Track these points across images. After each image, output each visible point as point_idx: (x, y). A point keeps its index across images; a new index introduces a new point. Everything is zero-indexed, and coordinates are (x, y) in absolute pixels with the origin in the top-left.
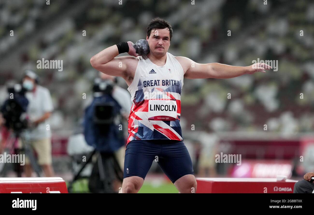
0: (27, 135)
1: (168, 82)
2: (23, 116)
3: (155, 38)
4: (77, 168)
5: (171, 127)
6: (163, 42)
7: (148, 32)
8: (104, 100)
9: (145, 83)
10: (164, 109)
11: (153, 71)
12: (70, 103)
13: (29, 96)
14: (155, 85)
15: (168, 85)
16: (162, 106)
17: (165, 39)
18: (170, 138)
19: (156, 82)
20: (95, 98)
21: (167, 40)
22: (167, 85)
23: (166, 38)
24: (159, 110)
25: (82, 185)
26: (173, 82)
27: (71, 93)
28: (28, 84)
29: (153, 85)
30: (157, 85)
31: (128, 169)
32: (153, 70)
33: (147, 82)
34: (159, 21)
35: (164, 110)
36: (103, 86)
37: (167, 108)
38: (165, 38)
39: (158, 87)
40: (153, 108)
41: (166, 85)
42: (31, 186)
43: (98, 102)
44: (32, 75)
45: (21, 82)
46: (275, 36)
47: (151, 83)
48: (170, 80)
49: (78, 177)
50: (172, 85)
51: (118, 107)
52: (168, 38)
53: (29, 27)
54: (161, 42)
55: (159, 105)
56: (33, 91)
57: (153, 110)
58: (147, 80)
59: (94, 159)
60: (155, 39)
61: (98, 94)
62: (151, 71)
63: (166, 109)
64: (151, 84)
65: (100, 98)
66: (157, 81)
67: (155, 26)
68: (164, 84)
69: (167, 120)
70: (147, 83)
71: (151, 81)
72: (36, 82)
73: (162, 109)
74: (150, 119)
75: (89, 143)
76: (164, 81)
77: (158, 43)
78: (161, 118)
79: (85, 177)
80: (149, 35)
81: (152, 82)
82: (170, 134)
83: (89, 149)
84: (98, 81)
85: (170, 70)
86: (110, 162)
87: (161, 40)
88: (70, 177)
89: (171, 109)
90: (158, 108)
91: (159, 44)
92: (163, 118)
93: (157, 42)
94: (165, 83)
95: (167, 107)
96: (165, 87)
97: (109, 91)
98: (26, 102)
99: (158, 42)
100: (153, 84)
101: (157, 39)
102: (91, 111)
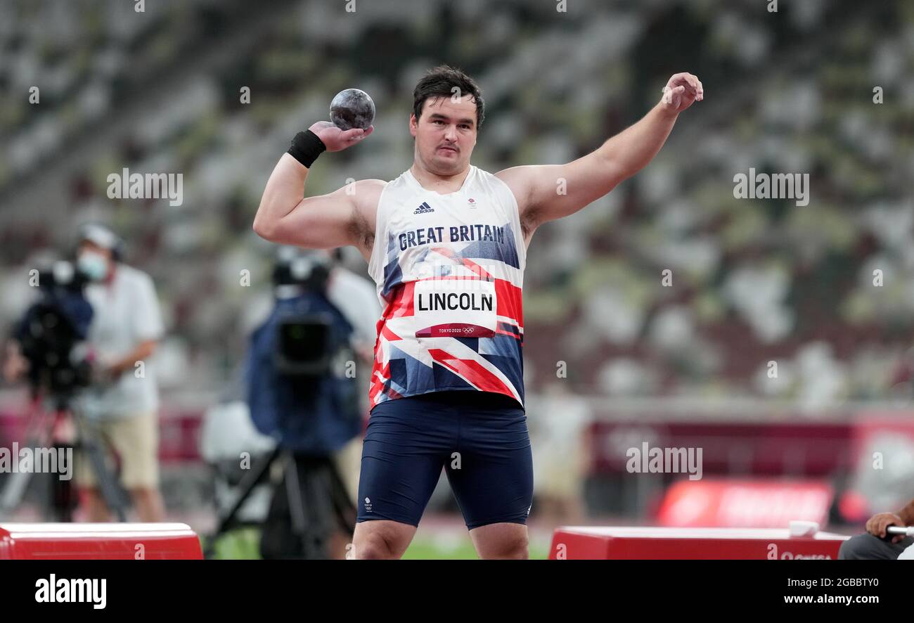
0: (90, 405)
1: (467, 230)
2: (79, 352)
3: (435, 122)
4: (228, 497)
5: (481, 355)
6: (459, 133)
7: (416, 104)
8: (304, 306)
9: (403, 238)
10: (457, 306)
11: (425, 207)
12: (208, 316)
13: (95, 295)
14: (429, 241)
15: (468, 239)
16: (452, 298)
17: (464, 126)
18: (480, 387)
19: (433, 233)
20: (279, 302)
21: (468, 128)
22: (465, 239)
23: (466, 124)
24: (444, 308)
25: (243, 545)
26: (483, 230)
27: (211, 286)
28: (93, 263)
29: (424, 243)
30: (435, 241)
31: (368, 500)
32: (425, 204)
33: (409, 235)
34: (448, 74)
35: (459, 306)
36: (301, 268)
37: (466, 301)
38: (464, 124)
39: (438, 244)
40: (426, 304)
41: (462, 240)
42: (101, 547)
43: (287, 314)
44: (102, 237)
45: (71, 256)
46: (783, 130)
47: (419, 237)
48: (472, 227)
49: (230, 523)
50: (480, 239)
51: (344, 326)
52: (472, 123)
53: (94, 101)
54: (451, 132)
55: (444, 295)
56: (108, 280)
57: (427, 309)
58: (407, 230)
59: (277, 471)
60: (437, 124)
61: (287, 292)
62: (421, 207)
63: (465, 305)
64: (419, 240)
65: (293, 301)
66: (434, 229)
67: (438, 88)
68: (455, 237)
69: (470, 336)
70: (407, 238)
71: (418, 231)
72: (115, 257)
73: (453, 305)
74: (420, 335)
75: (262, 428)
76: (456, 229)
77: (444, 136)
78: (449, 330)
79: (251, 524)
80: (418, 113)
81: (421, 233)
82: (478, 376)
83: (264, 444)
84: (287, 253)
85: (472, 201)
86: (320, 482)
87: (453, 127)
88: (208, 522)
89: (478, 303)
90: (440, 301)
91: (447, 140)
92: (455, 330)
93: (440, 134)
94: (459, 234)
95: (465, 298)
96: (460, 246)
97: (318, 282)
98: (87, 313)
99: (443, 134)
100: (425, 239)
101: (442, 125)
102: (269, 339)
